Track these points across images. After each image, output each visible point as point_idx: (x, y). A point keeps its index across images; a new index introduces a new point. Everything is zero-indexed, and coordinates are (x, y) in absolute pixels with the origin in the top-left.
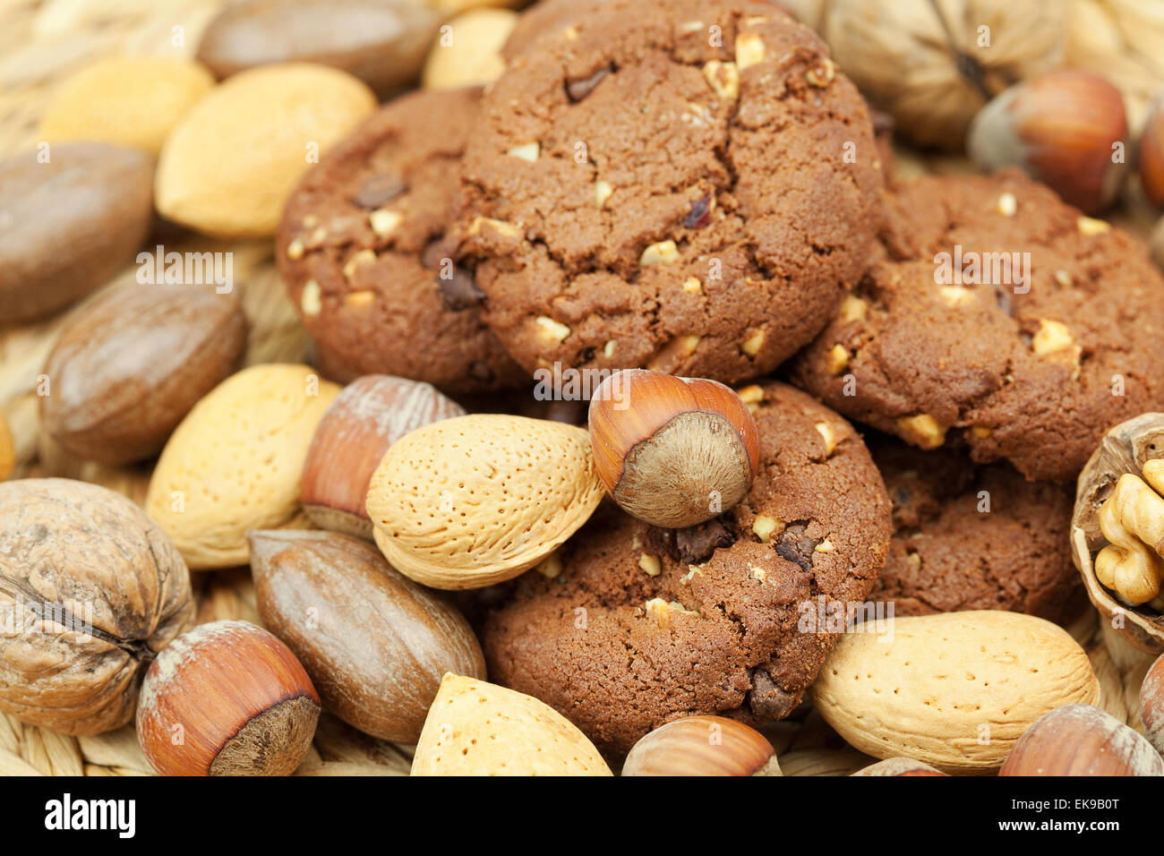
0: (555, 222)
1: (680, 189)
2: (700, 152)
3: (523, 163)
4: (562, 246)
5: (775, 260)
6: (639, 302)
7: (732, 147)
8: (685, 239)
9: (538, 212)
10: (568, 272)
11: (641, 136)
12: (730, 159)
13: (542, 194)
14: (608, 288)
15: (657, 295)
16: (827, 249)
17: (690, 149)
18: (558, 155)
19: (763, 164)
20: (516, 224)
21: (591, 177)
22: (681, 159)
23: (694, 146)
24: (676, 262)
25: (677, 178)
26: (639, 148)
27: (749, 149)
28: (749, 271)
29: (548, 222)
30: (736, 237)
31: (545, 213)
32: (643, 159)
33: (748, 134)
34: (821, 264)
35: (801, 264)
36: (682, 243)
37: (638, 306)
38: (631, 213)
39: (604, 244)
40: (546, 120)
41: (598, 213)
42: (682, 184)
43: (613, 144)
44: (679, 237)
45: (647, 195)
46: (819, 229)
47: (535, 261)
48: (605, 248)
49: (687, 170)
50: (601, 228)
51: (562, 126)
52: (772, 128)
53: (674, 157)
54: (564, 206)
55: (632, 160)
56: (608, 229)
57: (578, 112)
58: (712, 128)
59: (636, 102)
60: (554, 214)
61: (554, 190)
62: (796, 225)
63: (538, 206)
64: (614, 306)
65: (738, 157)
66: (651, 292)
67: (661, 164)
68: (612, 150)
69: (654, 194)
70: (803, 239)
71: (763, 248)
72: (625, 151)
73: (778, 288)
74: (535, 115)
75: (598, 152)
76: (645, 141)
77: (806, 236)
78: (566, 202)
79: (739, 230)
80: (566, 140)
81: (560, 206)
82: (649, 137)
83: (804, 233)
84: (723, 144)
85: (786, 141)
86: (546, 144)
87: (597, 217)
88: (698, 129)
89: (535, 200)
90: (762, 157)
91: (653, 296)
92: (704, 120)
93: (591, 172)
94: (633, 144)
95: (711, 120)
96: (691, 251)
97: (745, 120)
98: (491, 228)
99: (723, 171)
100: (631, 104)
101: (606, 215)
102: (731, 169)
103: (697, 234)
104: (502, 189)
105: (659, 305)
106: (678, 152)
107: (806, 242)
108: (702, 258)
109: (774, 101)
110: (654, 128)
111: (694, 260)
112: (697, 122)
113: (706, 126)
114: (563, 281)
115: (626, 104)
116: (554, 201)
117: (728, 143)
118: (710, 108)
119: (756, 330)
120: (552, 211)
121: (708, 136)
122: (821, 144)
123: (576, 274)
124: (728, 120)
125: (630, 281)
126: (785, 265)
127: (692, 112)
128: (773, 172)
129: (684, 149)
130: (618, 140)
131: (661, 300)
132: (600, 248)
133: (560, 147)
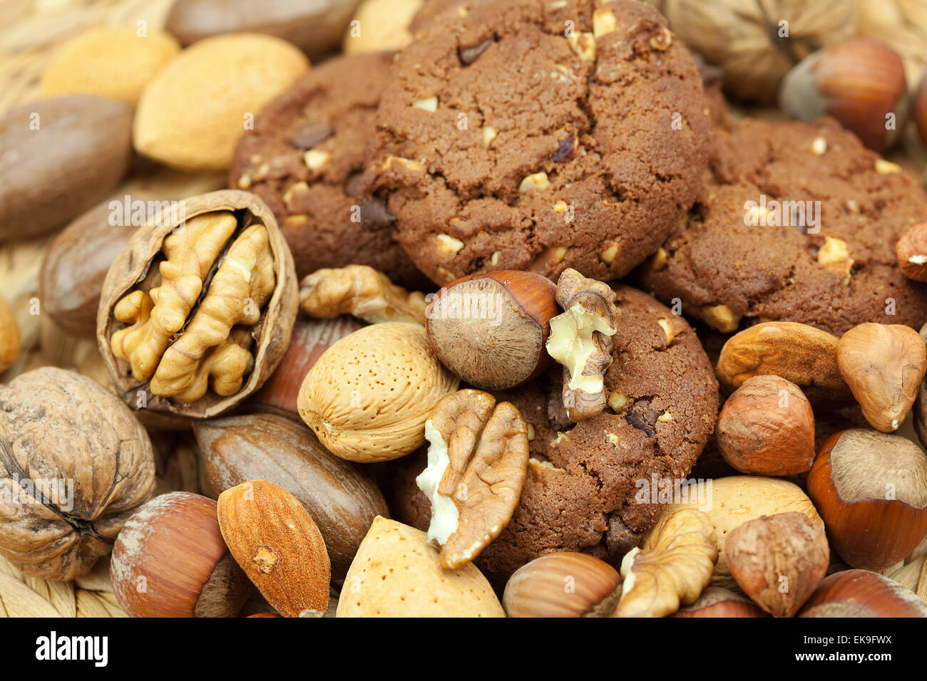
0: (451, 159)
1: (550, 131)
2: (565, 102)
3: (425, 113)
4: (457, 177)
5: (626, 186)
6: (519, 221)
7: (591, 98)
8: (554, 171)
9: (437, 151)
10: (462, 198)
11: (518, 90)
12: (590, 107)
13: (440, 137)
14: (494, 210)
15: (533, 215)
16: (667, 177)
17: (558, 99)
18: (453, 107)
19: (616, 111)
20: (420, 161)
21: (479, 123)
22: (551, 108)
23: (561, 98)
24: (547, 189)
25: (548, 122)
26: (517, 99)
27: (605, 99)
28: (605, 195)
29: (445, 159)
30: (595, 169)
31: (443, 152)
32: (521, 109)
33: (604, 88)
34: (663, 189)
35: (647, 189)
36: (552, 174)
37: (518, 224)
38: (511, 151)
39: (490, 176)
40: (442, 79)
41: (485, 151)
42: (552, 127)
43: (496, 97)
44: (549, 169)
45: (523, 137)
46: (661, 161)
47: (435, 190)
48: (491, 179)
49: (555, 116)
50: (488, 163)
51: (456, 84)
52: (623, 83)
53: (545, 107)
54: (458, 147)
55: (511, 109)
56: (493, 164)
57: (468, 73)
58: (575, 83)
59: (514, 64)
60: (450, 153)
61: (450, 134)
62: (643, 159)
63: (437, 147)
64: (499, 224)
65: (596, 106)
66: (528, 213)
67: (535, 112)
68: (495, 102)
69: (529, 136)
70: (649, 170)
71: (616, 176)
72: (506, 102)
73: (629, 208)
74: (434, 76)
75: (485, 104)
76: (522, 94)
77: (651, 167)
78: (460, 143)
79: (597, 164)
80: (459, 94)
81: (454, 146)
82: (524, 92)
83: (649, 165)
84: (584, 96)
85: (634, 93)
86: (443, 98)
87: (484, 155)
88: (563, 84)
89: (435, 142)
90: (615, 106)
91: (530, 216)
92: (569, 77)
93: (479, 120)
94: (513, 97)
95: (574, 77)
96: (559, 180)
97: (601, 77)
98: (401, 164)
99: (584, 117)
100: (510, 66)
101: (491, 153)
102: (590, 116)
103: (564, 167)
104: (409, 133)
105: (534, 223)
106: (548, 103)
107: (651, 171)
108: (568, 186)
109: (623, 62)
110: (529, 84)
111: (562, 187)
112: (563, 78)
113: (571, 82)
114: (458, 206)
115: (506, 66)
116: (450, 142)
117: (588, 96)
118: (573, 68)
119: (612, 242)
120: (448, 150)
121: (572, 89)
122: (662, 94)
123: (469, 200)
124: (588, 77)
125: (511, 205)
126: (634, 190)
127: (558, 71)
128: (624, 117)
129: (552, 101)
130: (501, 94)
131: (536, 218)
132: (487, 179)
133: (455, 100)
